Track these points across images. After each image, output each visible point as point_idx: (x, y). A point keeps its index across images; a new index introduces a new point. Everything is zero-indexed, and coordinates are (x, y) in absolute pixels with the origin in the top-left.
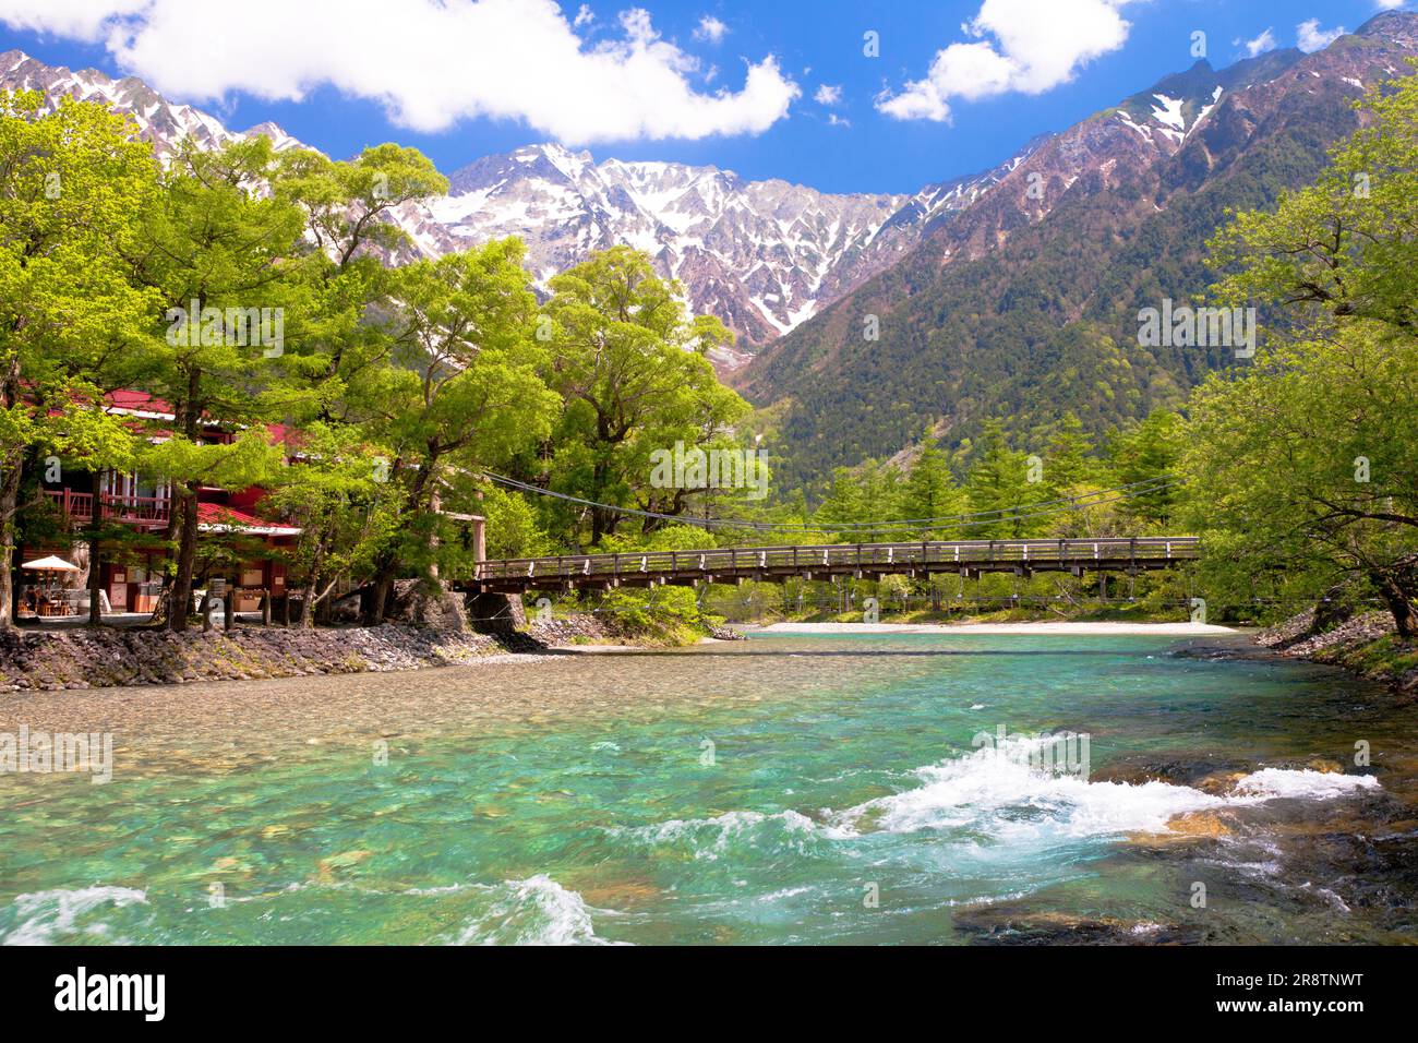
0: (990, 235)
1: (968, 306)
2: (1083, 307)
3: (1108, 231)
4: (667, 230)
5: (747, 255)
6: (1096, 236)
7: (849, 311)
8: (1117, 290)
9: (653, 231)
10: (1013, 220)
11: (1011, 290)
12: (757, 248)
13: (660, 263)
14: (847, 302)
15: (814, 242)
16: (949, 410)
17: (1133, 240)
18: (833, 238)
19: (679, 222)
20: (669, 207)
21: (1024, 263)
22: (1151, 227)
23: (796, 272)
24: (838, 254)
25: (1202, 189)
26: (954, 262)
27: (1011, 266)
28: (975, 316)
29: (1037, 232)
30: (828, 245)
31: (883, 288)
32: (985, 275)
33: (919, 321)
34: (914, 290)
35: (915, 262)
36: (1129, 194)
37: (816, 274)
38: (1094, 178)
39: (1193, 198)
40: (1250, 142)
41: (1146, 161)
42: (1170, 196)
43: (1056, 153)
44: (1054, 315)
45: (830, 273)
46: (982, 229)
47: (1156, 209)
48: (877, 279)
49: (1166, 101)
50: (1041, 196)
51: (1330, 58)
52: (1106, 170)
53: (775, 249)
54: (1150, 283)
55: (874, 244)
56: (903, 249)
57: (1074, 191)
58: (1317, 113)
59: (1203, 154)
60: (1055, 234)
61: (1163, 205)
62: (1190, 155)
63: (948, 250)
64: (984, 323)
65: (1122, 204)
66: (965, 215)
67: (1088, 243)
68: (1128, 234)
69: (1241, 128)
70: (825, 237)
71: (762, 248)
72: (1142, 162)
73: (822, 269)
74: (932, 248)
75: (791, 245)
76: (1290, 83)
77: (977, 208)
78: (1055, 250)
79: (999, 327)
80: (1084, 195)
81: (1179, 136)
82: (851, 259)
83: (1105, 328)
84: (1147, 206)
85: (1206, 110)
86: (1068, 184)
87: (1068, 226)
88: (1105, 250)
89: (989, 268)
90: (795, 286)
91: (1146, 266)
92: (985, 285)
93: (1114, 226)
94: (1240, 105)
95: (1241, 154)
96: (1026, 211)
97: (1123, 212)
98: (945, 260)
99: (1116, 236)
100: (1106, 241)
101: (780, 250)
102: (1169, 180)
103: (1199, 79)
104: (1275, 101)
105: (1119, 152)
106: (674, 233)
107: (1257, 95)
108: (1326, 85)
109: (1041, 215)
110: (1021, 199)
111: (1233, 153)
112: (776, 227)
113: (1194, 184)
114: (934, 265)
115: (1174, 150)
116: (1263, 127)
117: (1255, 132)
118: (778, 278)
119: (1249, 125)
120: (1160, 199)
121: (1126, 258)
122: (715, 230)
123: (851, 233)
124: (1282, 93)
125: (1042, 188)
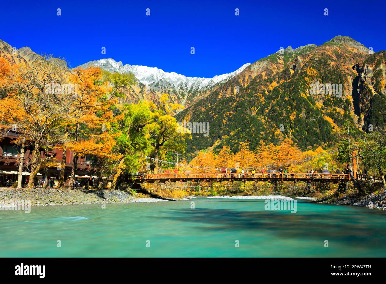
0: (232, 90)
1: (226, 110)
2: (257, 111)
3: (264, 91)
4: (143, 85)
5: (165, 93)
6: (261, 92)
7: (193, 110)
8: (267, 107)
9: (139, 84)
10: (239, 86)
11: (237, 106)
12: (168, 91)
13: (141, 94)
14: (193, 107)
15: (183, 90)
16: (220, 138)
17: (271, 94)
18: (189, 89)
19: (146, 83)
20: (143, 78)
21: (241, 98)
22: (276, 90)
23: (179, 98)
24: (190, 94)
25: (289, 80)
26: (222, 98)
27: (238, 99)
28: (228, 113)
29: (245, 90)
30: (187, 91)
31: (203, 104)
32: (231, 101)
33: (212, 113)
34: (211, 104)
35: (212, 97)
36: (270, 81)
37: (184, 99)
38: (260, 76)
39: (287, 83)
40: (302, 69)
41: (274, 72)
42: (281, 82)
43: (250, 69)
44: (249, 113)
45: (188, 99)
46: (230, 89)
47: (277, 85)
48: (201, 101)
49: (280, 57)
50: (246, 80)
51: (323, 47)
52: (264, 74)
53: (173, 91)
54: (275, 105)
55: (200, 92)
56: (208, 93)
57: (255, 79)
58: (320, 62)
59: (290, 71)
60: (250, 91)
61: (279, 84)
62: (286, 71)
63: (221, 94)
64: (230, 114)
65: (268, 84)
66: (225, 85)
67: (259, 94)
68: (269, 91)
69: (300, 65)
70: (187, 89)
71: (169, 91)
72: (273, 72)
73: (186, 97)
74: (216, 93)
75: (177, 91)
76: (313, 54)
77: (229, 83)
78: (250, 95)
79: (234, 116)
80: (258, 81)
81: (283, 66)
82: (194, 95)
83: (263, 117)
84: (274, 84)
85: (291, 59)
86: (253, 77)
87: (253, 89)
88: (263, 96)
89: (232, 99)
90: (178, 102)
91: (274, 101)
92: (230, 104)
93: (266, 89)
94: (300, 59)
95: (299, 72)
96: (242, 84)
97: (268, 86)
98: (220, 97)
99: (267, 92)
100: (263, 93)
101: (174, 92)
102: (280, 78)
103: (289, 51)
104: (309, 58)
105: (267, 70)
106: (145, 86)
107: (304, 56)
108: (322, 54)
109: (246, 86)
110: (241, 81)
111: (297, 71)
112: (174, 85)
113: (287, 79)
114: (217, 98)
115: (282, 70)
116: (305, 65)
117: (303, 66)
118: (173, 99)
119: (302, 64)
120: (278, 83)
121: (269, 98)
122: (156, 86)
123: (194, 88)
124: (311, 56)
125: (246, 78)
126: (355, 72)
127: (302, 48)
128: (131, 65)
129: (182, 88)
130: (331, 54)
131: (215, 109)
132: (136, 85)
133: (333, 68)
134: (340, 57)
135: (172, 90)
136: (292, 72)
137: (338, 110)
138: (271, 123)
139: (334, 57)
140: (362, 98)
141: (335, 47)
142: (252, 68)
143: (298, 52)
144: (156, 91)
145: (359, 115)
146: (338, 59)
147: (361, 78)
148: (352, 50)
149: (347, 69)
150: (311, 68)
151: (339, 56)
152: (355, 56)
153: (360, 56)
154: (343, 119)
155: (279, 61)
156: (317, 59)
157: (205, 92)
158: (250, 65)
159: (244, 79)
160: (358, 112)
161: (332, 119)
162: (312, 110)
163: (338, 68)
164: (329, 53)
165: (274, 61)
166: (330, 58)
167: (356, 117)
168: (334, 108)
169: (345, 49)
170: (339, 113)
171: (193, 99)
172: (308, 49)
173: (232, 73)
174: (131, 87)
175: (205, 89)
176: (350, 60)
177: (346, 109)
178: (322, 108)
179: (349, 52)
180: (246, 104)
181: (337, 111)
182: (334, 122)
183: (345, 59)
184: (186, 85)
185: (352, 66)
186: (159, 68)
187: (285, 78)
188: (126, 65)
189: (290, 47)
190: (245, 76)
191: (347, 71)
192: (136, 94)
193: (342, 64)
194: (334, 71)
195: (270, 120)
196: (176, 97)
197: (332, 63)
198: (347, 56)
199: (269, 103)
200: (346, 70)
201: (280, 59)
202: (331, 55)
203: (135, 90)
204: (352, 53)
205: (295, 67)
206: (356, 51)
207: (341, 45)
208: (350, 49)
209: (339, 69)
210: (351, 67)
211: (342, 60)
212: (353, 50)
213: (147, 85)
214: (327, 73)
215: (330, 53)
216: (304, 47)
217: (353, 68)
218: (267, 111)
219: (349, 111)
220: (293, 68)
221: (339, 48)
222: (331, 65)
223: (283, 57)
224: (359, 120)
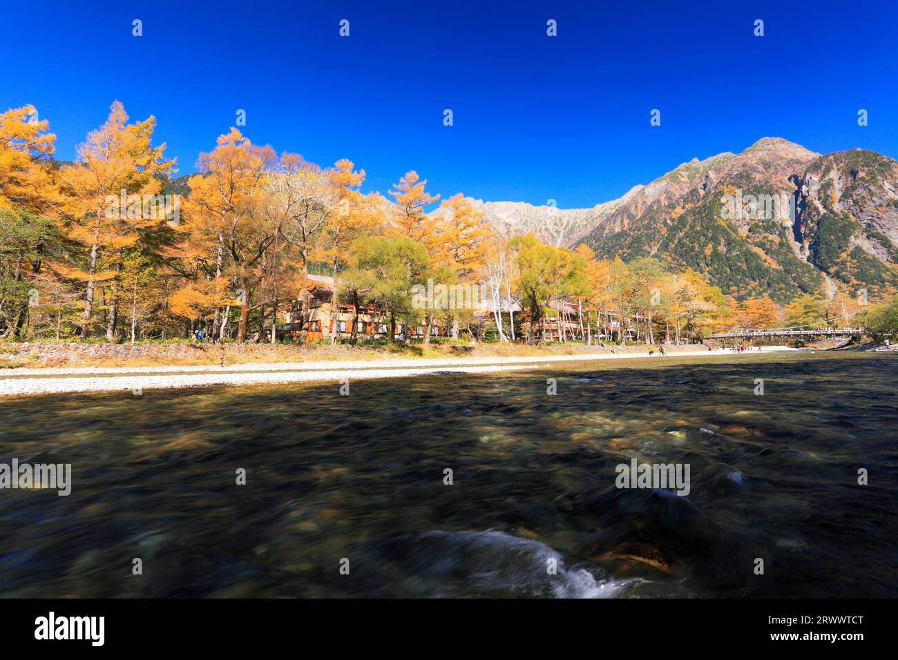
0: (622, 221)
1: (617, 247)
2: (658, 246)
3: (665, 220)
4: (509, 224)
6: (661, 222)
8: (671, 240)
10: (630, 216)
11: (632, 242)
12: (539, 229)
15: (558, 226)
17: (676, 223)
18: (564, 225)
19: (513, 222)
20: (508, 216)
21: (636, 232)
22: (682, 219)
23: (553, 236)
24: (567, 230)
25: (699, 204)
26: (610, 232)
27: (632, 233)
28: (620, 251)
29: (640, 221)
30: (563, 227)
32: (622, 237)
33: (600, 252)
34: (596, 242)
35: (596, 232)
36: (672, 206)
37: (559, 237)
38: (659, 201)
39: (696, 208)
40: (716, 187)
41: (677, 194)
42: (687, 206)
43: (644, 193)
44: (648, 249)
45: (564, 236)
46: (619, 220)
47: (682, 212)
48: (583, 238)
49: (683, 173)
50: (639, 208)
51: (744, 156)
52: (662, 198)
53: (545, 229)
54: (683, 238)
55: (579, 226)
56: (590, 229)
57: (651, 206)
58: (741, 176)
59: (698, 192)
60: (647, 222)
61: (685, 210)
62: (694, 192)
63: (607, 228)
64: (624, 253)
65: (670, 210)
66: (613, 215)
67: (659, 224)
68: (673, 220)
69: (712, 182)
70: (562, 225)
71: (541, 229)
72: (675, 195)
73: (561, 235)
74: (602, 227)
75: (551, 228)
76: (730, 166)
77: (617, 213)
78: (648, 227)
79: (629, 254)
80: (655, 207)
81: (688, 185)
82: (571, 231)
83: (668, 254)
84: (679, 211)
85: (698, 175)
86: (649, 204)
87: (651, 218)
88: (665, 226)
89: (623, 234)
90: (553, 241)
91: (681, 231)
92: (622, 240)
93: (668, 218)
94: (712, 175)
95: (713, 192)
96: (634, 213)
97: (670, 213)
98: (606, 231)
99: (669, 221)
100: (665, 223)
101: (547, 229)
102: (686, 201)
103: (694, 165)
104: (724, 172)
105: (667, 192)
106: (510, 225)
107: (717, 171)
108: (743, 166)
109: (640, 214)
110: (633, 210)
111: (710, 191)
112: (545, 222)
113: (696, 202)
114: (602, 233)
115: (687, 190)
116: (720, 182)
117: (718, 183)
118: (546, 239)
119: (716, 182)
120: (683, 208)
121: (673, 230)
122: (524, 224)
123: (571, 223)
124: (727, 169)
125: (640, 206)
126: (792, 184)
127: (711, 159)
128: (493, 202)
129: (555, 224)
130: (756, 163)
131: (603, 248)
132: (501, 226)
133: (760, 182)
134: (769, 167)
135: (543, 227)
136: (702, 192)
137: (771, 237)
138: (680, 260)
139: (761, 168)
140: (804, 220)
141: (760, 153)
142: (646, 191)
143: (708, 165)
144: (525, 231)
145: (801, 241)
146: (766, 169)
147: (802, 192)
148: (785, 156)
149: (781, 182)
150: (730, 186)
151: (767, 165)
152: (791, 162)
153: (798, 162)
154: (779, 249)
155: (681, 179)
156: (737, 173)
157: (586, 226)
158: (644, 189)
159: (636, 207)
160: (799, 238)
161: (763, 250)
162: (734, 241)
163: (767, 182)
164: (752, 163)
165: (675, 179)
166: (754, 169)
167: (798, 245)
168: (764, 235)
169: (777, 156)
170: (772, 241)
171: (571, 236)
172: (722, 160)
173: (617, 200)
174: (495, 229)
175: (585, 223)
176: (784, 169)
177: (781, 235)
178: (748, 237)
179: (782, 158)
180: (643, 239)
181: (770, 239)
182: (766, 254)
183: (776, 168)
184: (560, 220)
185: (789, 176)
186: (526, 202)
187: (692, 201)
188: (487, 203)
189: (695, 159)
190: (637, 203)
191: (781, 185)
192: (501, 236)
193: (773, 176)
194: (762, 187)
195: (678, 258)
196: (550, 236)
197: (758, 176)
198: (778, 164)
199: (674, 236)
200: (778, 183)
201: (683, 177)
202: (755, 165)
203: (500, 231)
204: (786, 159)
205: (705, 186)
206: (791, 156)
207: (770, 150)
208: (783, 154)
209: (768, 184)
210: (786, 178)
211: (772, 170)
212: (787, 155)
213: (513, 224)
214: (752, 190)
215: (754, 162)
216: (715, 157)
217: (790, 179)
218: (673, 246)
219: (786, 238)
220: (703, 187)
221: (767, 154)
222: (757, 179)
223: (687, 173)
224: (802, 248)
